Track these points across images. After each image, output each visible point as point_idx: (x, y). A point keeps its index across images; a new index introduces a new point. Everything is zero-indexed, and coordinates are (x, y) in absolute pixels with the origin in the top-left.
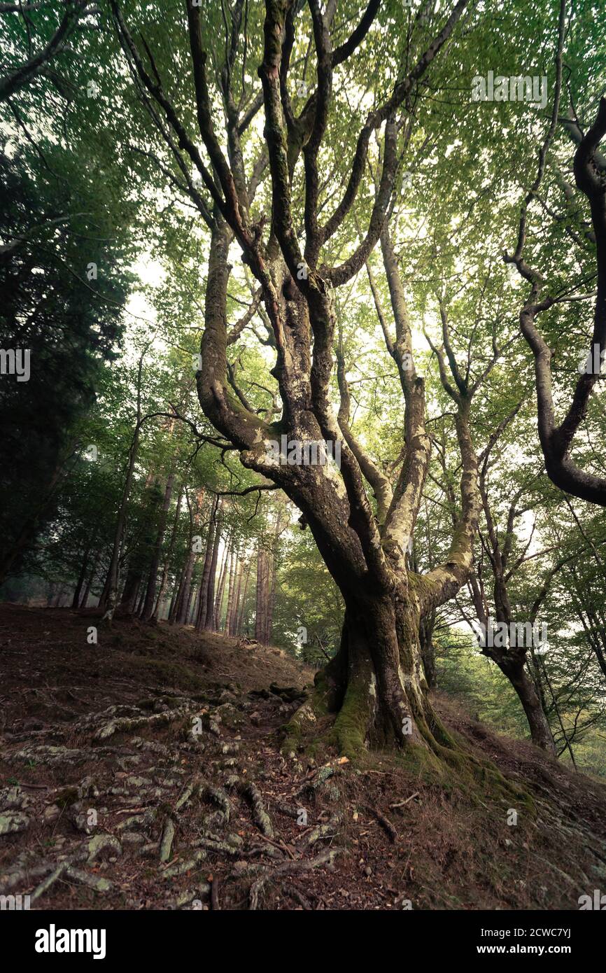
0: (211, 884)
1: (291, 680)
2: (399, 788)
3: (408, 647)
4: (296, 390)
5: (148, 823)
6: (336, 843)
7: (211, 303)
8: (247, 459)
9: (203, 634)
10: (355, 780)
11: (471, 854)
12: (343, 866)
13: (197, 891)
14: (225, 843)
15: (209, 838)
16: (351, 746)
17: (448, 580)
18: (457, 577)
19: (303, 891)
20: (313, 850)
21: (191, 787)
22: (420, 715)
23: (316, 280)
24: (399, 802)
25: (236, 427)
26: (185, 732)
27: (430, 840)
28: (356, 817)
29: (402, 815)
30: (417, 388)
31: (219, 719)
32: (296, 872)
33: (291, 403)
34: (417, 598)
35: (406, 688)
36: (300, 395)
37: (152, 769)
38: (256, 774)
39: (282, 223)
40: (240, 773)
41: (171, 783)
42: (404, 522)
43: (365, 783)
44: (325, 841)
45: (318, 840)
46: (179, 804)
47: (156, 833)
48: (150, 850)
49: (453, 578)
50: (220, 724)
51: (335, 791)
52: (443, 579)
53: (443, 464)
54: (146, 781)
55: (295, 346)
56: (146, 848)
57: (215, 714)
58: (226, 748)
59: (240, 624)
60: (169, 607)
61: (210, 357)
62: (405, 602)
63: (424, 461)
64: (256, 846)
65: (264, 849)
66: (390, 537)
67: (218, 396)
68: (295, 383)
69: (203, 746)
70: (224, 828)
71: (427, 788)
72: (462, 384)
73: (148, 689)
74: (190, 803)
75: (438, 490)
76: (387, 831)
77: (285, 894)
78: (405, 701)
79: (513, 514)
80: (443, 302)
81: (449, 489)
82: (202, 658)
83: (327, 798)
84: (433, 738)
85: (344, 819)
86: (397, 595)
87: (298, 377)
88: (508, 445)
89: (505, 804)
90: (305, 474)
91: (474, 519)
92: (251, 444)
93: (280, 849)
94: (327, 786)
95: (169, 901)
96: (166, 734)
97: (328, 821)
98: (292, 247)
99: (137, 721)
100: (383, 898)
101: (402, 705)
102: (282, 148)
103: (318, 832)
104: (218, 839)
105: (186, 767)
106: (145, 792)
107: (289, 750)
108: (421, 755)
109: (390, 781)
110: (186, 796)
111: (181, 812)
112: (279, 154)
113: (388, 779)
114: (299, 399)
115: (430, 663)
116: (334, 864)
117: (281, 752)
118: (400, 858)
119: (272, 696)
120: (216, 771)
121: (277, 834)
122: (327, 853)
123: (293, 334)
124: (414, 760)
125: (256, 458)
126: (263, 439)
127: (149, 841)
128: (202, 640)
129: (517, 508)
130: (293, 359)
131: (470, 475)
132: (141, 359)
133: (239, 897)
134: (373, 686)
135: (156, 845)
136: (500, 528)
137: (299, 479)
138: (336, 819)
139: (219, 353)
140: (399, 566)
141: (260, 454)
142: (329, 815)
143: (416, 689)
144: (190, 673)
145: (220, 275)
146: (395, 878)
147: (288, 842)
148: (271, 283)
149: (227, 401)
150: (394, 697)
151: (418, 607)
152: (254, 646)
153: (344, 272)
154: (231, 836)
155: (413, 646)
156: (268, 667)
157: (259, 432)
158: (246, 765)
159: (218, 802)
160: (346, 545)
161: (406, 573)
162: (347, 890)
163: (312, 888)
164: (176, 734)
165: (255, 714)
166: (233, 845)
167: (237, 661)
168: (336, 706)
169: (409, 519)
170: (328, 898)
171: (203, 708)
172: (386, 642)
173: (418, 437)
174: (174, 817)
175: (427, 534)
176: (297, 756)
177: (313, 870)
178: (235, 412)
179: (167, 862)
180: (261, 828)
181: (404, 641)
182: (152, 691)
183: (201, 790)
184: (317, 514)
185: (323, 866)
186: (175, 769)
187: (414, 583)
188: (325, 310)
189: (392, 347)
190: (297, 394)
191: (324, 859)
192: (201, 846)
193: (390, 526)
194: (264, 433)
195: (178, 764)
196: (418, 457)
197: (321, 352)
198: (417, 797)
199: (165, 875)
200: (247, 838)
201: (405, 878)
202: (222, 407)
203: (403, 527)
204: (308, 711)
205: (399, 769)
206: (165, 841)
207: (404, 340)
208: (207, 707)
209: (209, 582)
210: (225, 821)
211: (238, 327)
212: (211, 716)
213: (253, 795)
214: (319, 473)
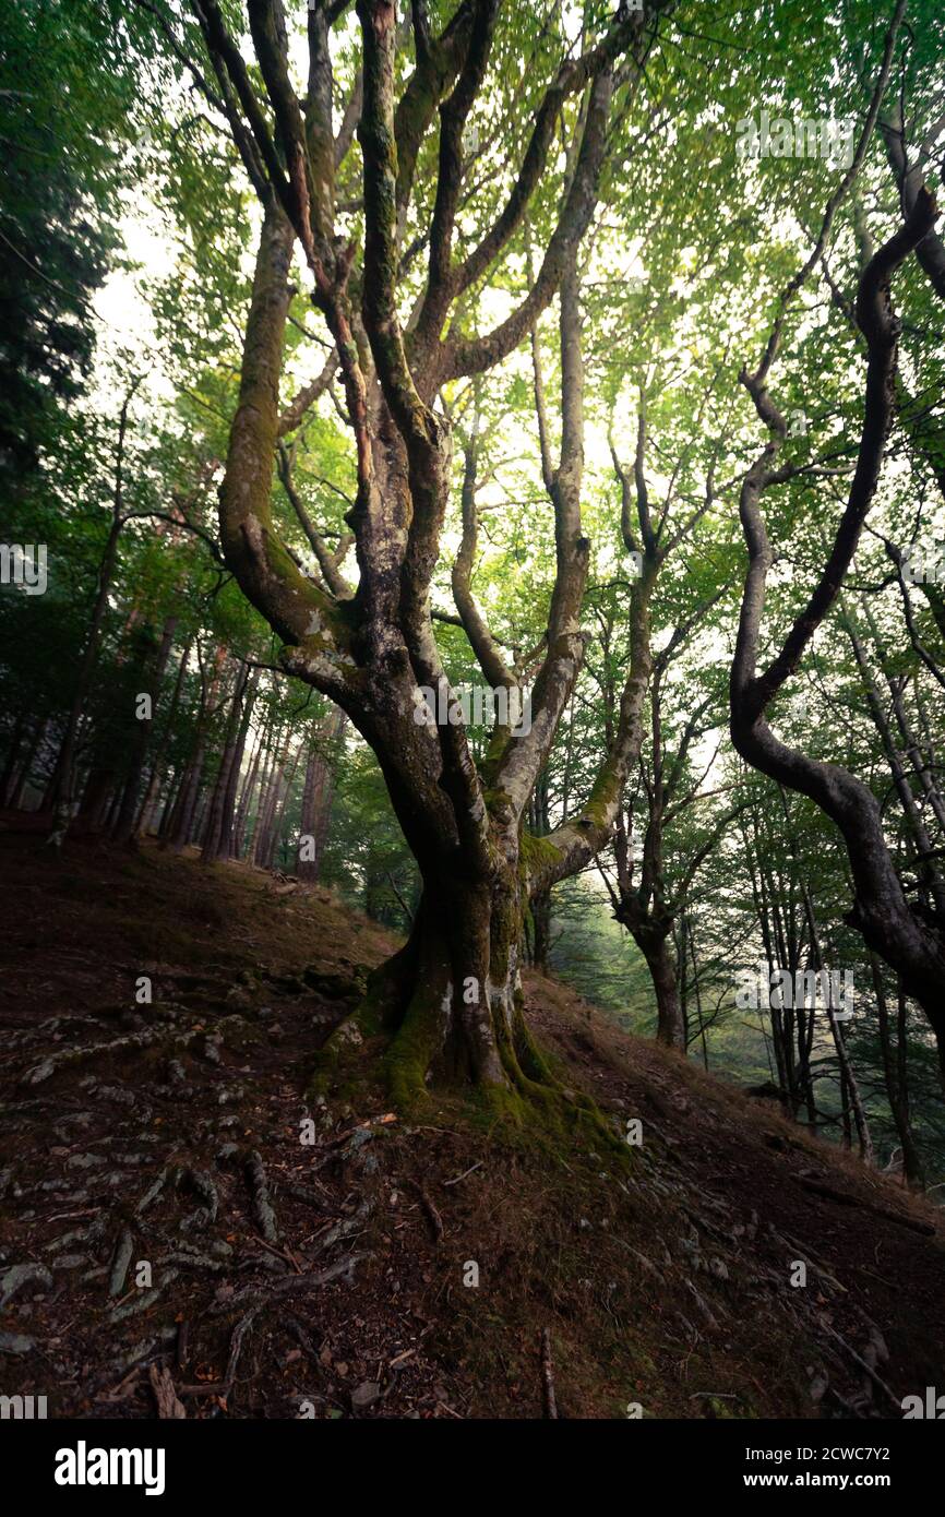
0: (179, 1326)
1: (340, 946)
2: (458, 1155)
3: (504, 950)
4: (382, 557)
5: (95, 1238)
6: (361, 1245)
7: (253, 355)
8: (292, 662)
9: (212, 866)
10: (400, 1144)
11: (532, 1251)
12: (364, 1278)
13: (159, 1339)
14: (206, 1257)
15: (184, 1251)
16: (404, 1086)
17: (577, 845)
18: (590, 842)
19: (305, 1324)
20: (327, 1257)
21: (163, 1176)
22: (507, 1040)
23: (425, 419)
24: (455, 1177)
25: (279, 603)
26: (166, 1063)
27: (482, 1240)
28: (394, 1199)
29: (456, 1196)
30: (578, 555)
31: (219, 1039)
32: (301, 1290)
33: (372, 578)
34: (528, 875)
35: (492, 1004)
36: (388, 566)
37: (107, 1140)
38: (263, 1136)
39: (376, 309)
40: (241, 1139)
41: (135, 1159)
42: (526, 768)
43: (413, 1146)
44: (346, 1243)
45: (335, 1242)
46: (144, 1202)
47: (106, 1252)
48: (96, 1277)
49: (585, 844)
50: (221, 1047)
51: (373, 1162)
52: (571, 844)
53: (606, 648)
54: (97, 1160)
55: (389, 479)
56: (90, 1275)
57: (215, 1033)
58: (224, 1097)
59: (274, 844)
60: (159, 814)
61: (244, 462)
62: (508, 892)
63: (570, 676)
64: (249, 1257)
65: (260, 1260)
66: (502, 788)
67: (253, 543)
68: (383, 545)
69: (190, 1091)
70: (207, 1233)
71: (496, 1152)
72: (651, 540)
73: (118, 968)
74: (161, 1198)
75: (593, 684)
76: (431, 1222)
77: (280, 1327)
78: (488, 1023)
79: (692, 732)
80: (645, 396)
81: (608, 685)
82: (207, 912)
83: (358, 1173)
84: (518, 1069)
85: (377, 1206)
86: (498, 882)
87: (389, 535)
88: (702, 632)
89: (595, 1161)
90: (382, 695)
91: (631, 753)
92: (302, 634)
93: (283, 1259)
94: (362, 1155)
95: (116, 1362)
96: (137, 1065)
97: (354, 1213)
98: (390, 353)
99: (91, 1051)
100: (407, 1328)
101: (483, 1028)
102: (388, 171)
103: (338, 1231)
104: (197, 1251)
105: (163, 1129)
106: (94, 1179)
107: (317, 1094)
108: (497, 1097)
109: (449, 1142)
110: (155, 1189)
111: (145, 1213)
112: (381, 181)
113: (445, 1141)
114: (387, 572)
115: (542, 924)
116: (354, 1276)
117: (305, 1097)
118: (440, 1268)
119: (306, 991)
120: (205, 1136)
121: (282, 1234)
122: (347, 1261)
123: (388, 457)
124: (487, 1104)
125: (308, 661)
126: (322, 629)
127: (96, 1263)
128: (210, 877)
129: (698, 723)
130: (383, 501)
131: (637, 685)
132: (126, 403)
133: (216, 1341)
134: (447, 1000)
135: (104, 1271)
136: (671, 746)
137: (373, 704)
138: (365, 1209)
139: (261, 458)
140: (509, 834)
141: (314, 655)
142: (357, 1201)
143: (506, 1005)
144: (186, 938)
145: (274, 302)
146: (428, 1299)
147: (294, 1248)
148: (356, 368)
149: (267, 555)
150: (475, 1016)
151: (528, 886)
152: (292, 886)
153: (486, 352)
154: (216, 1245)
155: (511, 947)
156: (308, 925)
157: (315, 615)
158: (251, 1122)
159: (201, 1193)
160: (433, 807)
161: (516, 845)
162: (363, 1318)
163: (318, 1315)
164: (152, 1066)
165: (276, 1028)
166: (217, 1257)
167: (261, 916)
168: (393, 1022)
169: (533, 764)
170: (336, 1331)
171: (196, 1023)
172: (474, 944)
173: (565, 636)
174: (134, 1226)
175: (568, 743)
176: (327, 1102)
177: (324, 1286)
178: (280, 576)
179: (119, 1297)
180: (258, 1227)
181: (500, 942)
182: (122, 970)
183: (179, 1176)
184: (395, 758)
185: (338, 1280)
186: (143, 1137)
187: (528, 852)
188: (434, 473)
189: (551, 476)
190: (383, 564)
191: (340, 1270)
192: (171, 1263)
193: (504, 772)
194: (324, 619)
195: (150, 1127)
196: (562, 669)
197: (422, 536)
198: (480, 1169)
199: (114, 1319)
200: (238, 1245)
201: (439, 1301)
202: (257, 564)
203: (523, 776)
204: (352, 1030)
205: (464, 1123)
206: (117, 1266)
207: (571, 469)
208: (204, 1021)
209: (228, 789)
210: (210, 1222)
211: (299, 404)
212: (208, 1038)
213: (255, 1176)
214: (404, 697)
